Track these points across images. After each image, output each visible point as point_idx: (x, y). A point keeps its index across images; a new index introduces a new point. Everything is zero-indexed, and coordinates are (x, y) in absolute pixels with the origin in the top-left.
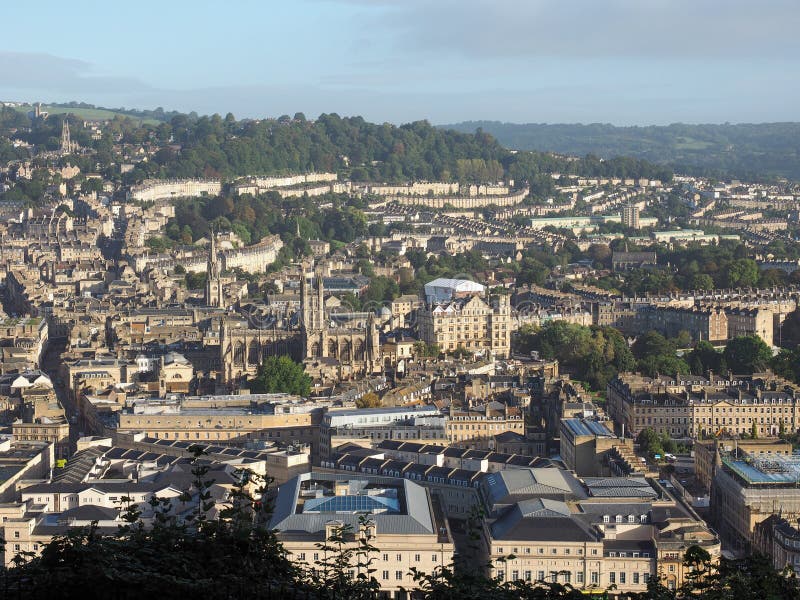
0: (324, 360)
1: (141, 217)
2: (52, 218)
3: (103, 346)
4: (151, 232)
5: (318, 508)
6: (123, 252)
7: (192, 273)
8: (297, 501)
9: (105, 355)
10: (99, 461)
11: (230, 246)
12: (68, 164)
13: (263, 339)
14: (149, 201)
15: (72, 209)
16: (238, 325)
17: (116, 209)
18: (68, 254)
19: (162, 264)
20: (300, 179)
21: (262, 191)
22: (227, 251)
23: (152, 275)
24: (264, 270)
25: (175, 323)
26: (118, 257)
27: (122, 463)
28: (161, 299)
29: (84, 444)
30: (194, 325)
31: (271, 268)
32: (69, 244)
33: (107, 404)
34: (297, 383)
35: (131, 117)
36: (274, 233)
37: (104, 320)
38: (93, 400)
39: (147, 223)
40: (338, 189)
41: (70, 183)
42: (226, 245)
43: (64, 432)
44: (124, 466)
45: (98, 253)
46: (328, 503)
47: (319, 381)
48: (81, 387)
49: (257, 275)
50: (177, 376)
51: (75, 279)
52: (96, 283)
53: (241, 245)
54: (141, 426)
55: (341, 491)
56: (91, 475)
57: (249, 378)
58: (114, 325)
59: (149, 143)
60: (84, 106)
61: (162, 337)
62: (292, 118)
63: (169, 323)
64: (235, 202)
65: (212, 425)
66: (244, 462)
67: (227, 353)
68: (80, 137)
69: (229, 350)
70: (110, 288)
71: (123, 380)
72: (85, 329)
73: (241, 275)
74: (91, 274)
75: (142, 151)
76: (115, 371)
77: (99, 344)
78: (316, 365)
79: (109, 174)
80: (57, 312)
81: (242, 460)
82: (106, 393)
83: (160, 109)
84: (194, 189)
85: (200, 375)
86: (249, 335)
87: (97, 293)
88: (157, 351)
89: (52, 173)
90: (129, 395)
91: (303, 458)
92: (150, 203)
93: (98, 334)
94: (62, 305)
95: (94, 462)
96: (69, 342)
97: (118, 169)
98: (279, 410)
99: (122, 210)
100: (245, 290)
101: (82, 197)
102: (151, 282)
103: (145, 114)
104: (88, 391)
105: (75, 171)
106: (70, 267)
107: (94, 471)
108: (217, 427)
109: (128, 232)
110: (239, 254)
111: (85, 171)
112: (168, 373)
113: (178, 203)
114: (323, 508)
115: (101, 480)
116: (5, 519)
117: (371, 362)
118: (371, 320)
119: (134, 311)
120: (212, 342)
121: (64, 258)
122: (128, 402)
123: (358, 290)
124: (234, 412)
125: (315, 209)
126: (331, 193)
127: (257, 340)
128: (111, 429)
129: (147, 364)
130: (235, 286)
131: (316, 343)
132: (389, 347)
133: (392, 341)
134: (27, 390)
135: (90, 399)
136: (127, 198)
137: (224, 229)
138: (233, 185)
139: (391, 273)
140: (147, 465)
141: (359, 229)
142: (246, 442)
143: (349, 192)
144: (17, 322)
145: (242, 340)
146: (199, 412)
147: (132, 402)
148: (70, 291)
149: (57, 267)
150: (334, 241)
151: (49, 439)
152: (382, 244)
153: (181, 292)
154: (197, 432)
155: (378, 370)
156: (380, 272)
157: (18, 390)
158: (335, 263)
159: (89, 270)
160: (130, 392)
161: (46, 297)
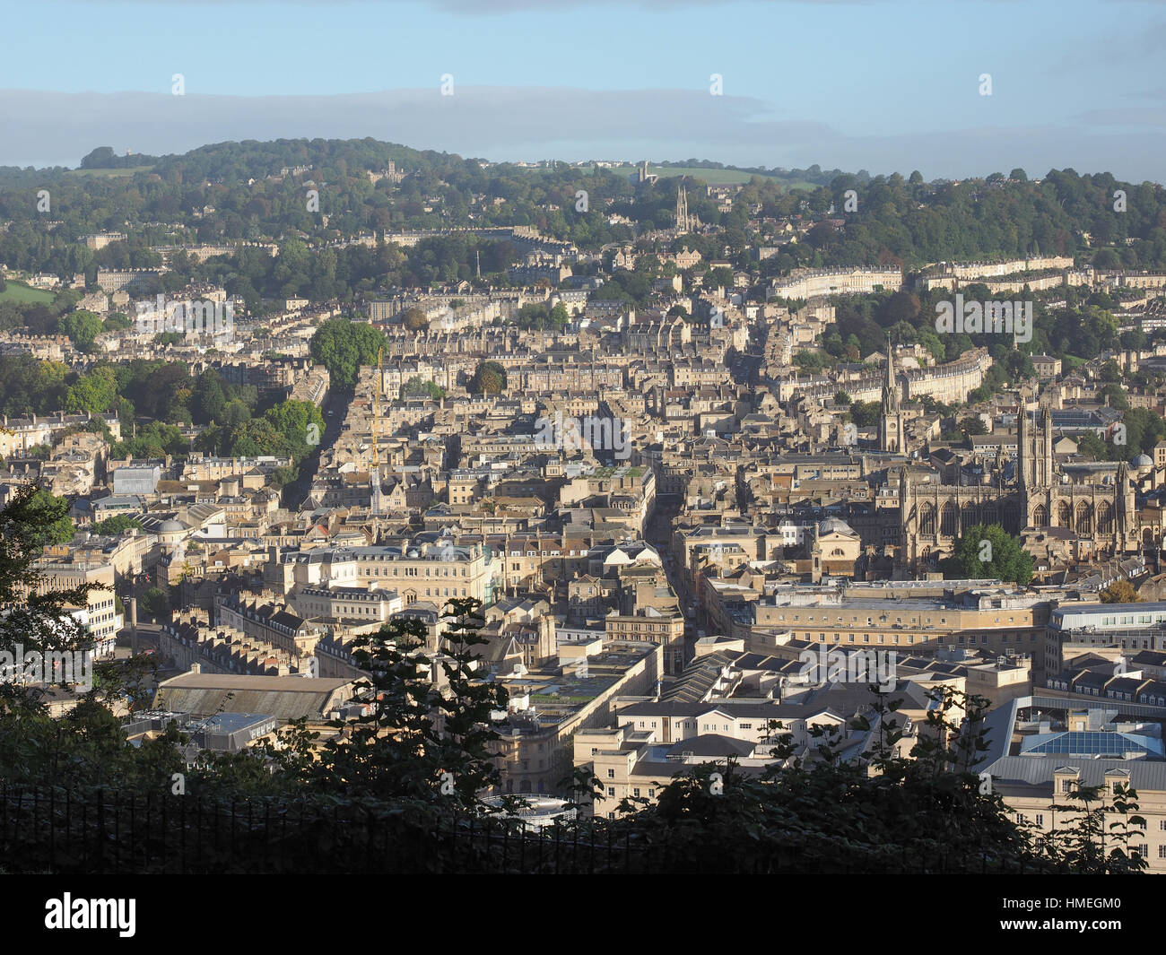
0: (1052, 532)
1: (786, 323)
2: (662, 325)
3: (732, 507)
4: (801, 344)
5: (1042, 749)
6: (762, 373)
7: (859, 403)
8: (1012, 738)
9: (736, 520)
10: (725, 672)
11: (915, 365)
12: (685, 248)
13: (962, 500)
14: (799, 300)
15: (689, 312)
16: (927, 479)
17: (752, 312)
18: (684, 376)
19: (816, 390)
20: (1019, 266)
21: (962, 284)
22: (910, 371)
23: (803, 407)
24: (964, 399)
25: (835, 476)
26: (754, 380)
27: (759, 676)
28: (816, 441)
29: (706, 647)
30: (862, 478)
31: (974, 396)
32: (685, 361)
33: (737, 590)
34: (1012, 565)
35: (774, 180)
36: (980, 347)
37: (734, 470)
38: (718, 585)
39: (795, 332)
40: (1074, 280)
41: (687, 275)
42: (909, 362)
43: (677, 629)
44: (762, 680)
45: (727, 375)
46: (1058, 741)
47: (1045, 561)
48: (701, 565)
49: (955, 406)
50: (838, 552)
51: (693, 412)
52: (723, 417)
53: (932, 362)
54: (786, 623)
55: (1077, 724)
56: (715, 692)
57: (942, 556)
58: (748, 477)
59: (800, 216)
60: (707, 165)
61: (815, 496)
62: (1007, 176)
63: (826, 475)
64: (922, 300)
65: (887, 624)
66: (934, 678)
67: (910, 519)
68: (702, 210)
69: (913, 515)
70: (743, 425)
71: (761, 556)
72: (707, 483)
73: (930, 406)
74: (716, 405)
75: (789, 228)
76: (749, 544)
77: (726, 504)
78: (1040, 538)
79: (743, 262)
80: (669, 459)
81: (931, 675)
82: (736, 576)
83: (815, 167)
84: (863, 281)
85: (871, 551)
86: (943, 493)
87: (724, 431)
88: (809, 515)
89: (663, 261)
90: (768, 578)
91: (1020, 675)
92: (801, 303)
93: (725, 490)
94: (674, 449)
95: (719, 673)
96: (685, 502)
97: (755, 254)
98: (985, 603)
99: (760, 313)
100: (936, 427)
101: (704, 295)
102: (801, 416)
103: (794, 175)
104: (711, 572)
105: (696, 257)
106: (686, 396)
107: (718, 686)
108: (895, 626)
109: (768, 345)
110: (929, 377)
111: (708, 258)
112: (825, 548)
113: (840, 302)
114: (1049, 749)
115: (728, 700)
116: (595, 750)
117: (1123, 535)
118: (1122, 473)
119: (777, 458)
120: (888, 504)
121: (679, 382)
122: (767, 588)
123: (1104, 430)
124: (920, 606)
125: (1040, 310)
126: (1064, 286)
127: (952, 501)
128: (742, 626)
129: (794, 534)
130: (922, 422)
131: (1040, 506)
132: (1149, 513)
133: (1154, 504)
134: (625, 569)
135: (713, 583)
136: (768, 295)
137: (906, 339)
138: (920, 275)
139: (1154, 405)
140: (794, 679)
141: (1106, 338)
142: (936, 649)
143: (1091, 285)
144: (613, 472)
145: (932, 500)
146: (869, 604)
147: (772, 588)
148: (686, 428)
149: (669, 396)
150: (1069, 357)
151: (657, 638)
152: (1139, 361)
153: (844, 430)
154: (867, 633)
155: (1134, 547)
156: (1137, 402)
157: (613, 568)
158: (1069, 388)
159: (713, 398)
160: (771, 574)
161: (654, 437)
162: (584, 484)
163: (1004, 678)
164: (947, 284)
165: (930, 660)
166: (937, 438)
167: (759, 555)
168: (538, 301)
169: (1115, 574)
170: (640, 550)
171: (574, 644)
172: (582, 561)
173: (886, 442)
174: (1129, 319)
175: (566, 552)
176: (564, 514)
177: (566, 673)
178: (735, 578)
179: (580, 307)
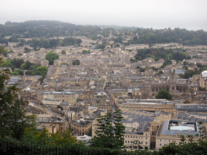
2: (107, 54)
4: (131, 58)
7: (141, 68)
12: (111, 40)
14: (131, 50)
15: (112, 52)
20: (169, 44)
21: (159, 47)
24: (160, 67)
32: (111, 60)
35: (127, 29)
36: (162, 58)
37: (120, 79)
39: (130, 55)
40: (179, 47)
41: (112, 45)
42: (150, 61)
43: (110, 107)
47: (174, 96)
49: (158, 69)
51: (112, 69)
52: (118, 70)
53: (154, 61)
59: (131, 35)
60: (115, 26)
62: (167, 29)
63: (136, 81)
64: (152, 50)
68: (114, 34)
72: (115, 81)
73: (154, 69)
75: (129, 37)
78: (173, 92)
79: (121, 43)
84: (142, 47)
86: (156, 84)
89: (107, 42)
94: (109, 75)
98: (163, 103)
103: (130, 28)
105: (113, 42)
106: (111, 66)
110: (153, 64)
113: (138, 50)
117: (187, 92)
118: (187, 81)
119: (127, 77)
120: (147, 86)
121: (110, 64)
122: (125, 100)
123: (184, 73)
124: (152, 104)
125: (173, 52)
126: (177, 48)
127: (158, 85)
128: (121, 107)
129: (130, 91)
130: (152, 71)
131: (173, 86)
132: (192, 88)
133: (193, 86)
134: (101, 96)
135: (116, 99)
136: (126, 49)
137: (150, 57)
138: (152, 46)
139: (193, 69)
140: (130, 116)
141: (184, 57)
142: (155, 111)
143: (182, 48)
144: (98, 79)
145: (154, 85)
146: (143, 103)
147: (127, 100)
148: (111, 72)
149: (108, 66)
150: (178, 60)
151: (106, 109)
152: (190, 61)
153: (139, 72)
154: (143, 108)
155: (189, 94)
156: (190, 68)
157: (99, 96)
158: (178, 66)
159: (116, 67)
160: (126, 98)
161: (105, 73)
162: (94, 81)
163: (167, 116)
164: (157, 47)
165: (154, 113)
166: (155, 74)
167: (124, 94)
168: (85, 49)
169: (186, 99)
170: (103, 93)
171: (92, 109)
172: (93, 95)
173: (146, 75)
174: (188, 54)
175: (90, 93)
176: (90, 87)
177: (90, 115)
178: (120, 98)
179: (93, 50)
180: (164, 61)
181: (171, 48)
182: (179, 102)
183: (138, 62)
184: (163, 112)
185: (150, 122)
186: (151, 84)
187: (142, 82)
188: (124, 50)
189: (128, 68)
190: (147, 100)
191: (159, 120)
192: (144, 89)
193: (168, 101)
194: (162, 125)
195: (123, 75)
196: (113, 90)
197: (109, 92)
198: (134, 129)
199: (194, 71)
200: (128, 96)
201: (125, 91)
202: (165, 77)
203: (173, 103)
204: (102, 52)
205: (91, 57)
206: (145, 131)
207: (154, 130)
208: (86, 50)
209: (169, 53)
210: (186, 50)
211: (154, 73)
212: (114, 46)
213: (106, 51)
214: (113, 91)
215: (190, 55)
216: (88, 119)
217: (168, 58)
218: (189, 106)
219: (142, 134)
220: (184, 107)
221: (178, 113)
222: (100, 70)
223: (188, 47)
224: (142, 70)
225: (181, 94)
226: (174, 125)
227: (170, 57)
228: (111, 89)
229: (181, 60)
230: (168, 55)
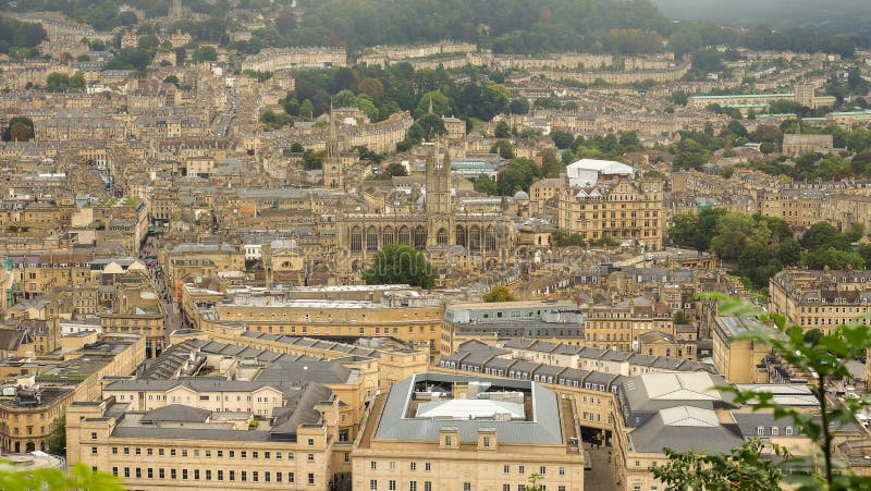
1: (257, 90)
4: (268, 107)
6: (236, 128)
7: (310, 151)
11: (354, 123)
12: (179, 31)
14: (267, 72)
15: (181, 80)
17: (230, 81)
18: (175, 130)
19: (278, 142)
20: (436, 50)
21: (392, 63)
22: (351, 128)
24: (392, 148)
36: (404, 110)
39: (263, 97)
40: (476, 62)
41: (181, 52)
42: (350, 121)
49: (384, 154)
50: (287, 264)
53: (367, 121)
59: (269, 9)
64: (362, 75)
68: (193, 3)
73: (366, 155)
75: (261, 17)
79: (224, 43)
89: (161, 40)
92: (268, 75)
99: (236, 83)
101: (193, 68)
105: (187, 39)
106: (176, 145)
109: (241, 106)
110: (364, 133)
111: (197, 39)
113: (299, 75)
116: (82, 418)
117: (504, 252)
118: (504, 205)
119: (244, 192)
120: (328, 227)
121: (171, 134)
122: (228, 291)
123: (495, 173)
124: (347, 305)
125: (450, 83)
126: (469, 65)
127: (376, 224)
128: (209, 321)
129: (254, 251)
130: (358, 167)
131: (442, 230)
132: (525, 235)
133: (529, 228)
134: (119, 278)
135: (188, 289)
136: (243, 68)
137: (348, 104)
138: (361, 56)
139: (534, 155)
140: (246, 362)
141: (500, 106)
142: (358, 338)
143: (489, 65)
144: (113, 203)
145: (360, 225)
146: (307, 304)
147: (233, 291)
148: (175, 170)
149: (162, 144)
150: (471, 119)
151: (141, 331)
152: (524, 123)
153: (298, 171)
154: (304, 326)
155: (513, 260)
156: (521, 153)
157: (110, 276)
158: (471, 143)
159: (198, 147)
160: (234, 282)
161: (148, 176)
162: (90, 211)
163: (408, 359)
164: (381, 62)
165: (353, 347)
166: (369, 178)
167: (226, 267)
168: (63, 70)
169: (496, 281)
170: (132, 262)
171: (74, 335)
172: (86, 272)
173: (329, 181)
174: (517, 92)
175: (72, 265)
176: (73, 235)
177: (67, 359)
178: (206, 284)
179: (95, 75)
180: (410, 122)
181: (441, 66)
182: (462, 296)
183: (297, 124)
184: (392, 339)
185: (333, 387)
186: (346, 220)
187: (308, 212)
188: (237, 73)
189: (251, 152)
190: (322, 290)
191: (375, 378)
192: (315, 241)
193: (415, 294)
194: (382, 400)
195: (226, 185)
196: (176, 249)
197: (162, 259)
198: (258, 418)
199: (539, 162)
200: (242, 275)
201: (230, 253)
202: (408, 191)
203: (436, 302)
204: (136, 82)
205: (88, 104)
206: (304, 426)
207: (349, 422)
208: (65, 76)
209: (432, 88)
210: (509, 72)
211: (368, 171)
212: (190, 57)
213: (154, 77)
214: (178, 254)
215: (523, 94)
216: (53, 379)
217: (431, 108)
218: (506, 310)
219: (292, 438)
220: (486, 316)
221: (456, 344)
222: (124, 163)
223: (516, 62)
224: (313, 162)
225: (477, 260)
226: (437, 394)
227: (436, 102)
228: (169, 244)
229: (487, 117)
230: (430, 95)
